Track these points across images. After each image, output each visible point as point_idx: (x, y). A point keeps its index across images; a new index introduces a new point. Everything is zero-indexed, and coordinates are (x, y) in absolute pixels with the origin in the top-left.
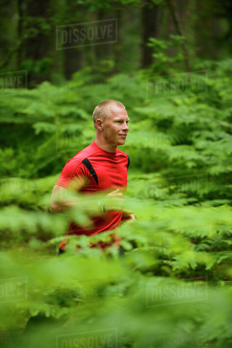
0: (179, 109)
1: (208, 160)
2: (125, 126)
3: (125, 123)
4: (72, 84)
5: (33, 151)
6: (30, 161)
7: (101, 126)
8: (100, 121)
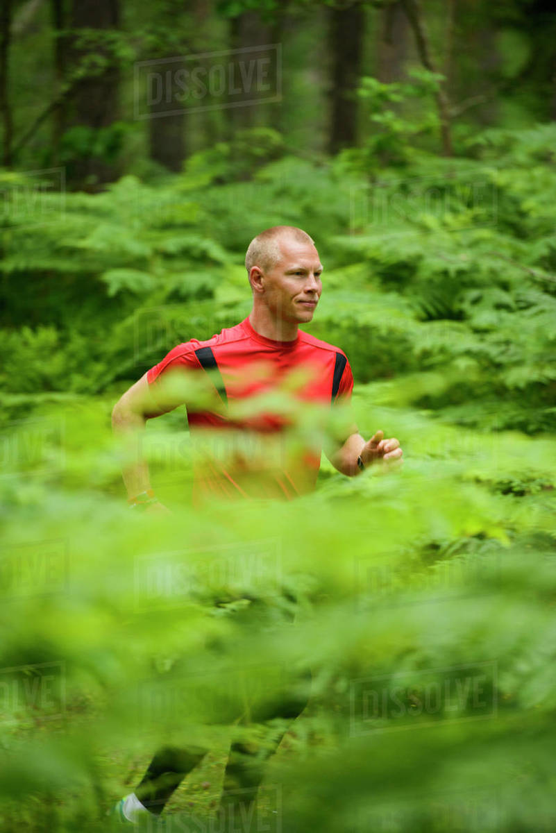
0: (433, 240)
1: (503, 353)
2: (312, 283)
3: (312, 276)
4: (183, 183)
5: (101, 333)
6: (97, 358)
7: (260, 283)
8: (258, 273)
